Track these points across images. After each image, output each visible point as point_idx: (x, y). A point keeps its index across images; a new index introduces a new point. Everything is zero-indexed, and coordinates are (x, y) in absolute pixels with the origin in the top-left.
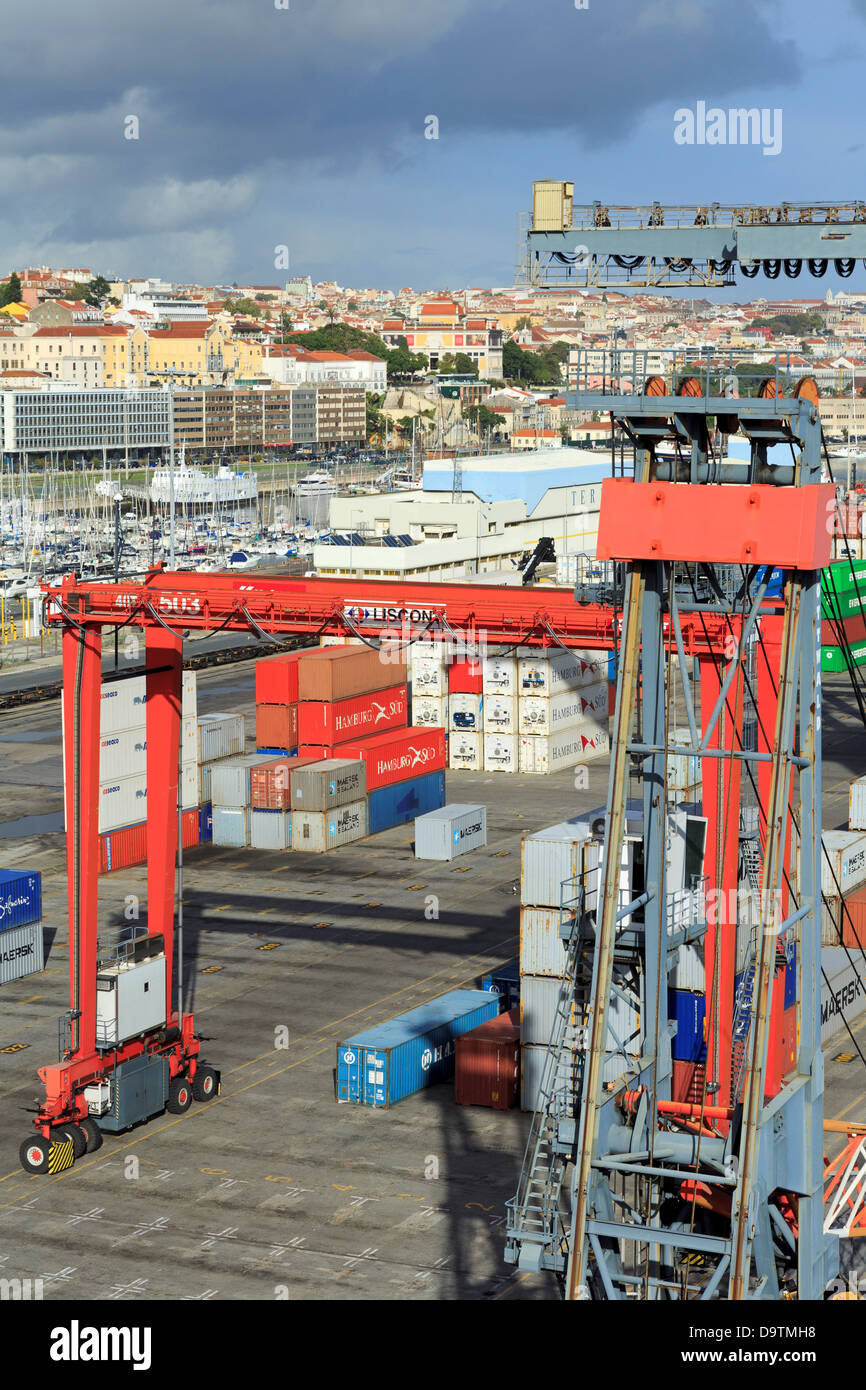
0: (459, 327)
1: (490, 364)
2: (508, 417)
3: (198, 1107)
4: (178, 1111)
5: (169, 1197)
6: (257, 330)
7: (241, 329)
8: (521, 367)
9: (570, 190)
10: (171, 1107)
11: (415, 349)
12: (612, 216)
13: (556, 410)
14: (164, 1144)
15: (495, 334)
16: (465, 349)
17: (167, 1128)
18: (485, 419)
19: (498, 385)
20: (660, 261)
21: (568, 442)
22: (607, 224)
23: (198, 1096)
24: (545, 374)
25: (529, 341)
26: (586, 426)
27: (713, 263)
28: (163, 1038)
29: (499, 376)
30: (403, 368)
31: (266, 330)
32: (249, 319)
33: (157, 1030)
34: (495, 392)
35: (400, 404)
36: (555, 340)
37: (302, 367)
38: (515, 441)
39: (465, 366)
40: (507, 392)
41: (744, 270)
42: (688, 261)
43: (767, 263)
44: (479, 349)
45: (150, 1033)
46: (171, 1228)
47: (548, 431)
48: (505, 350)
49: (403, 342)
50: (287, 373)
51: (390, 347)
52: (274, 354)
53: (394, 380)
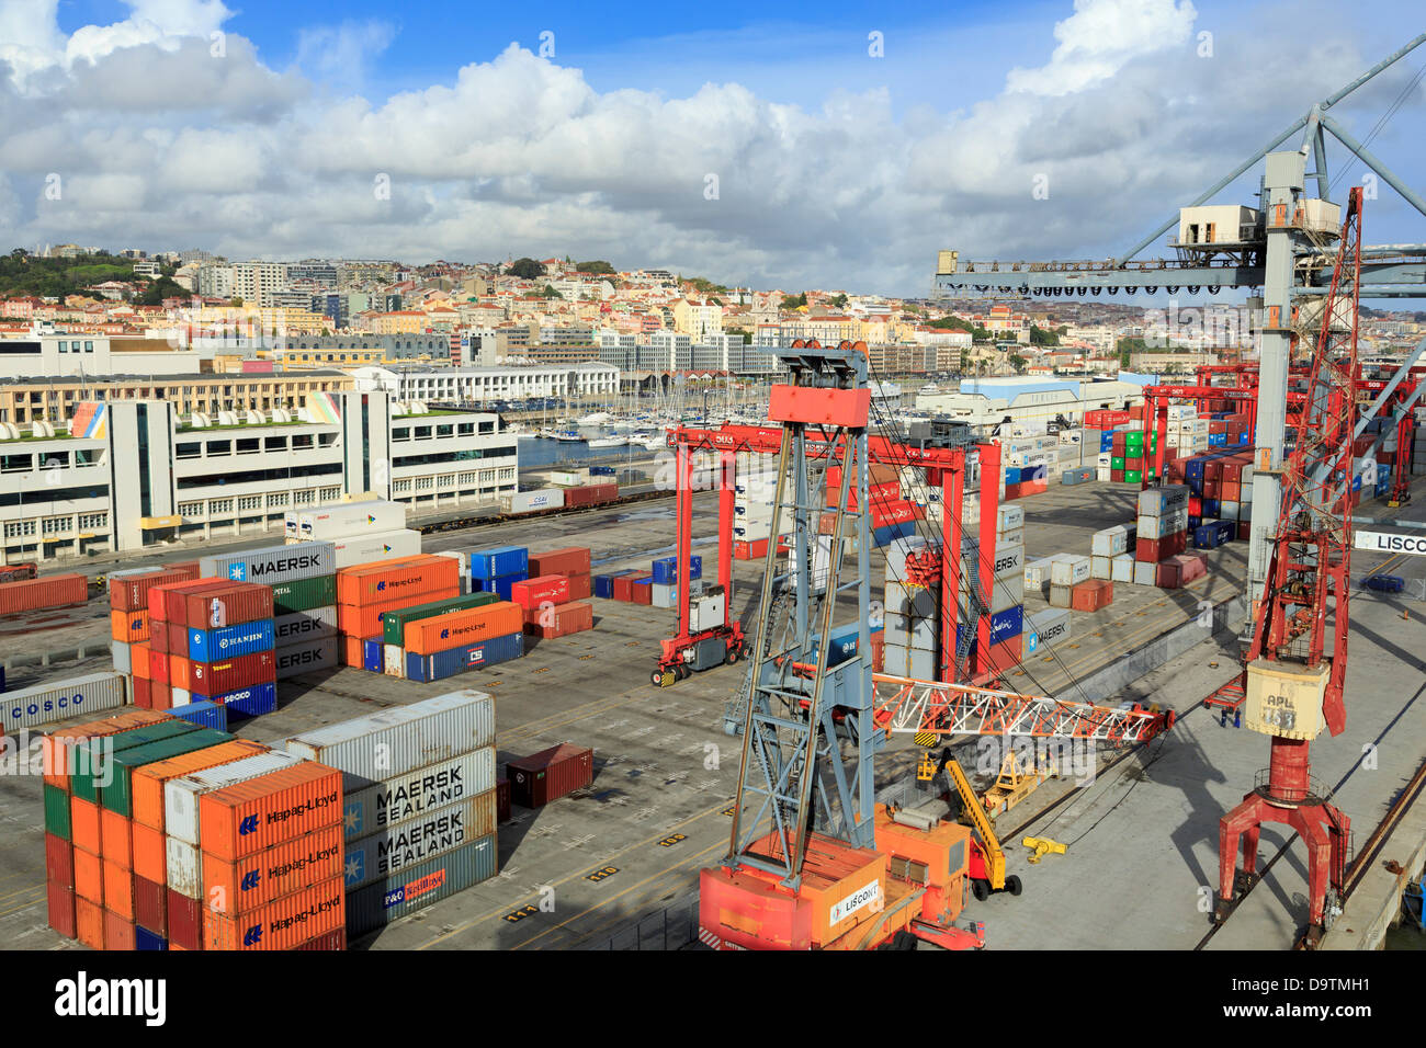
0: (1009, 318)
1: (1023, 336)
2: (1030, 361)
3: (740, 663)
4: (730, 663)
5: (710, 700)
6: (913, 319)
7: (906, 318)
8: (1038, 338)
9: (955, 255)
10: (726, 661)
11: (987, 329)
12: (975, 267)
13: (1054, 358)
14: (719, 678)
15: (1026, 322)
16: (1011, 329)
17: (723, 671)
18: (1018, 362)
19: (1026, 345)
20: (996, 288)
21: (1056, 373)
22: (972, 270)
23: (740, 657)
24: (1051, 341)
25: (1048, 325)
26: (1069, 365)
27: (1020, 289)
28: (723, 631)
29: (1028, 341)
30: (980, 337)
31: (918, 319)
32: (911, 314)
33: (720, 627)
34: (1024, 349)
35: (978, 354)
36: (1061, 325)
37: (932, 336)
38: (1030, 372)
39: (1011, 336)
40: (1030, 349)
41: (1035, 292)
42: (1009, 288)
43: (1045, 289)
44: (1018, 329)
45: (716, 628)
46: (705, 713)
47: (1050, 367)
48: (1032, 329)
49: (982, 325)
50: (925, 339)
51: (975, 327)
52: (919, 330)
53: (975, 342)
